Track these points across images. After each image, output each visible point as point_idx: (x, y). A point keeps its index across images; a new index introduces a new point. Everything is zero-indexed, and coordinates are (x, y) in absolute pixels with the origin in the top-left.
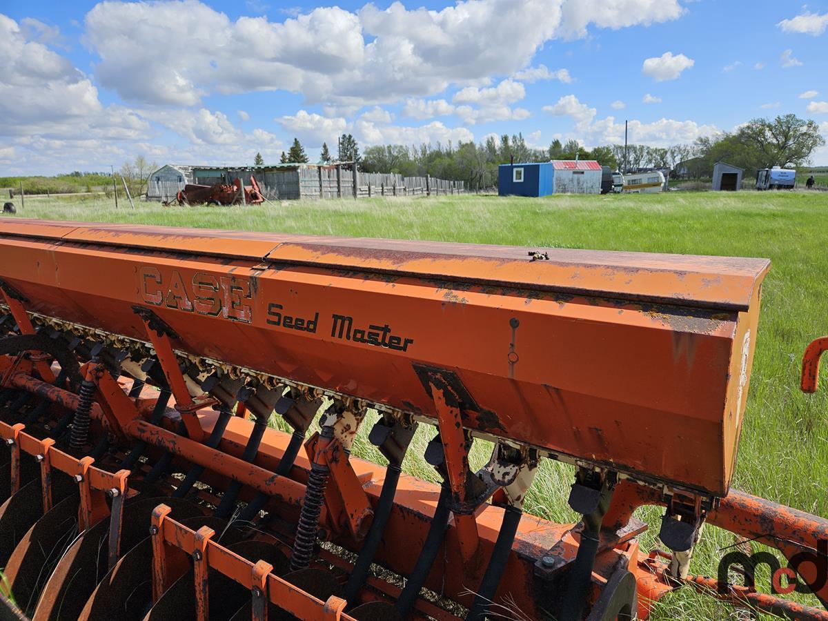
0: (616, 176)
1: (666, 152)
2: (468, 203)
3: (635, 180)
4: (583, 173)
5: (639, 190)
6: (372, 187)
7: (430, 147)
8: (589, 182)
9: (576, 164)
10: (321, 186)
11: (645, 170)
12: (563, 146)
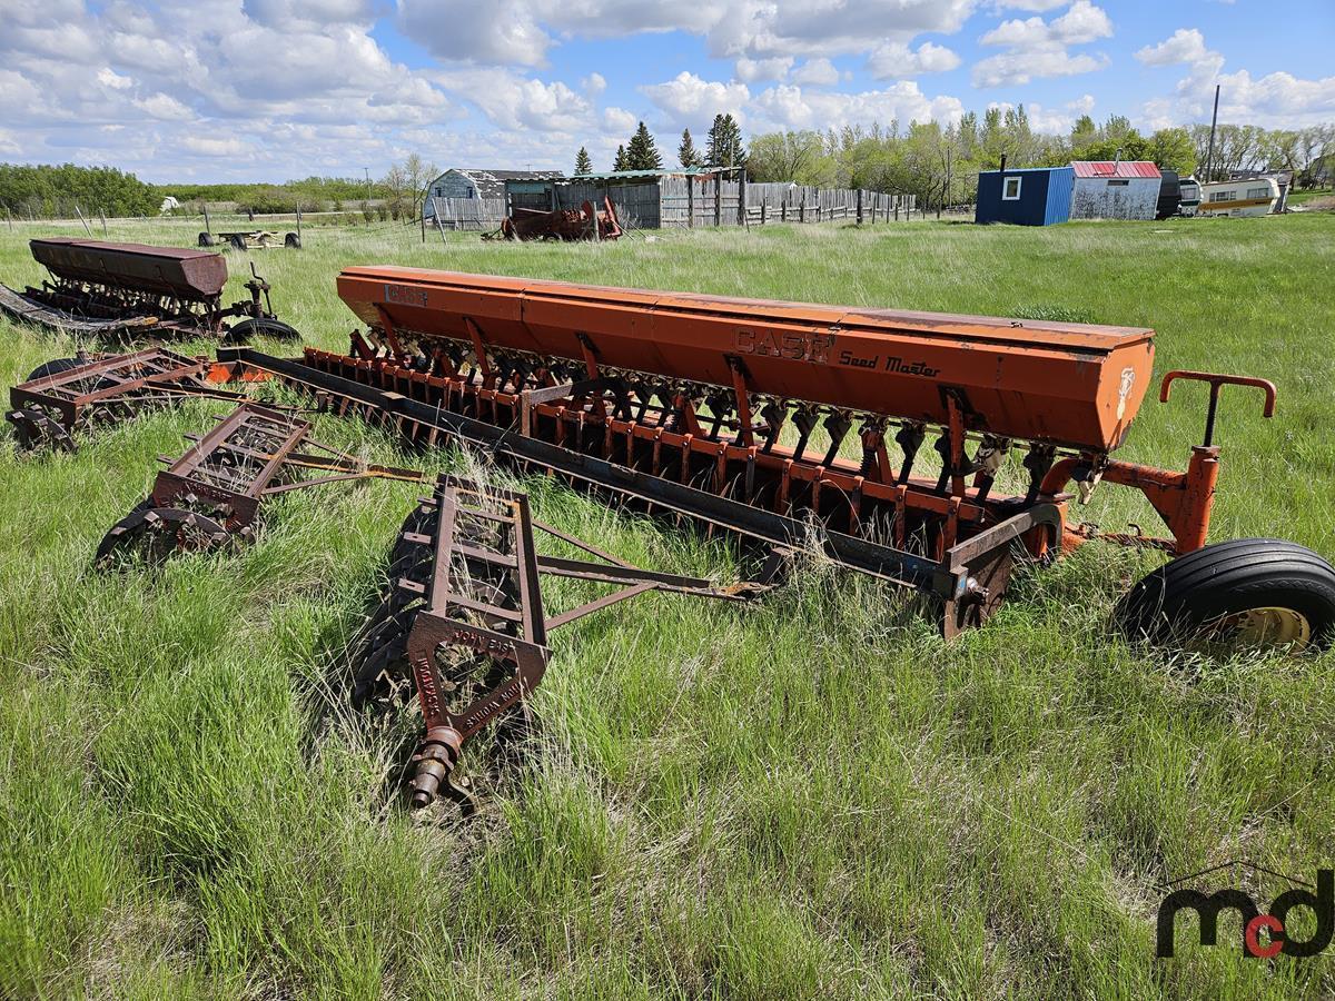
0: (1189, 186)
1: (1295, 140)
2: (926, 237)
3: (1224, 193)
4: (1126, 183)
5: (1229, 211)
6: (767, 207)
7: (858, 133)
8: (1135, 197)
9: (1115, 167)
10: (690, 206)
11: (1246, 175)
12: (1097, 128)
